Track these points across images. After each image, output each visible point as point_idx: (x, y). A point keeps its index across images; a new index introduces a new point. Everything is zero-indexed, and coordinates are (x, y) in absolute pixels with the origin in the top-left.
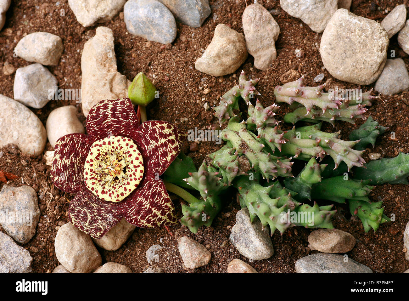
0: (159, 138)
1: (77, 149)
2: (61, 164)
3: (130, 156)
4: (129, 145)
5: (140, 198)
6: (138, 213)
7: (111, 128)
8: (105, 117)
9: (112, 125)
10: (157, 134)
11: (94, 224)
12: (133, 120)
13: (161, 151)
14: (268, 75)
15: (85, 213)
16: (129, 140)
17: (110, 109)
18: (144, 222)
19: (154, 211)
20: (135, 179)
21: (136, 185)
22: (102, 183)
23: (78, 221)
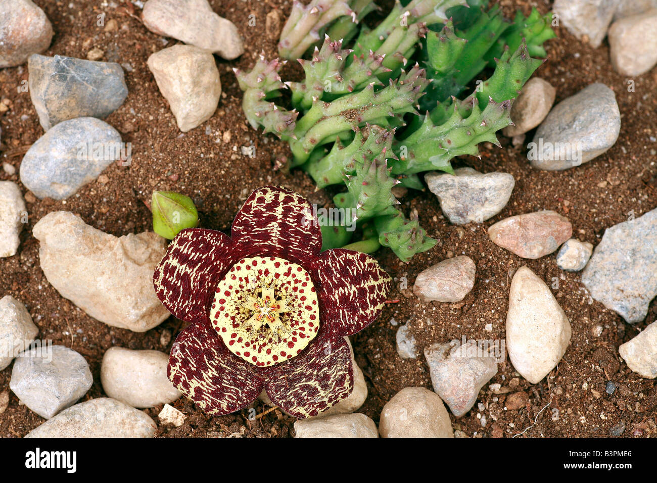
0: (271, 213)
1: (202, 348)
2: (208, 384)
3: (267, 272)
4: (251, 265)
5: (333, 296)
6: (354, 311)
7: (206, 280)
8: (185, 278)
9: (203, 276)
10: (264, 213)
11: (330, 382)
12: (217, 240)
13: (292, 220)
14: (254, 51)
15: (303, 388)
16: (243, 262)
17: (178, 265)
18: (372, 309)
19: (366, 286)
20: (305, 285)
21: (313, 290)
22: (275, 339)
23: (310, 404)
